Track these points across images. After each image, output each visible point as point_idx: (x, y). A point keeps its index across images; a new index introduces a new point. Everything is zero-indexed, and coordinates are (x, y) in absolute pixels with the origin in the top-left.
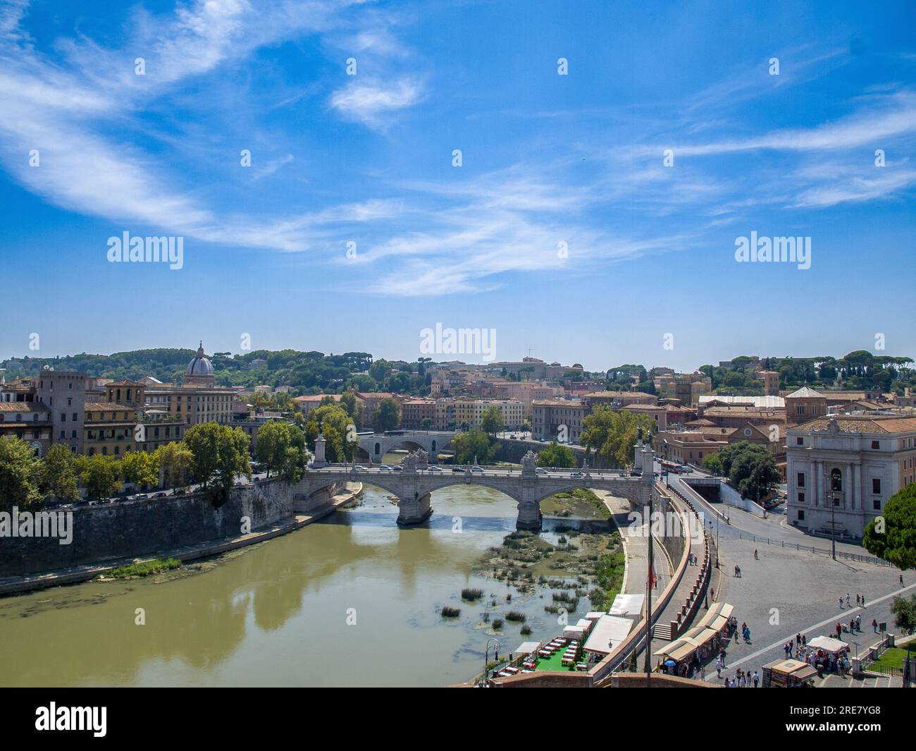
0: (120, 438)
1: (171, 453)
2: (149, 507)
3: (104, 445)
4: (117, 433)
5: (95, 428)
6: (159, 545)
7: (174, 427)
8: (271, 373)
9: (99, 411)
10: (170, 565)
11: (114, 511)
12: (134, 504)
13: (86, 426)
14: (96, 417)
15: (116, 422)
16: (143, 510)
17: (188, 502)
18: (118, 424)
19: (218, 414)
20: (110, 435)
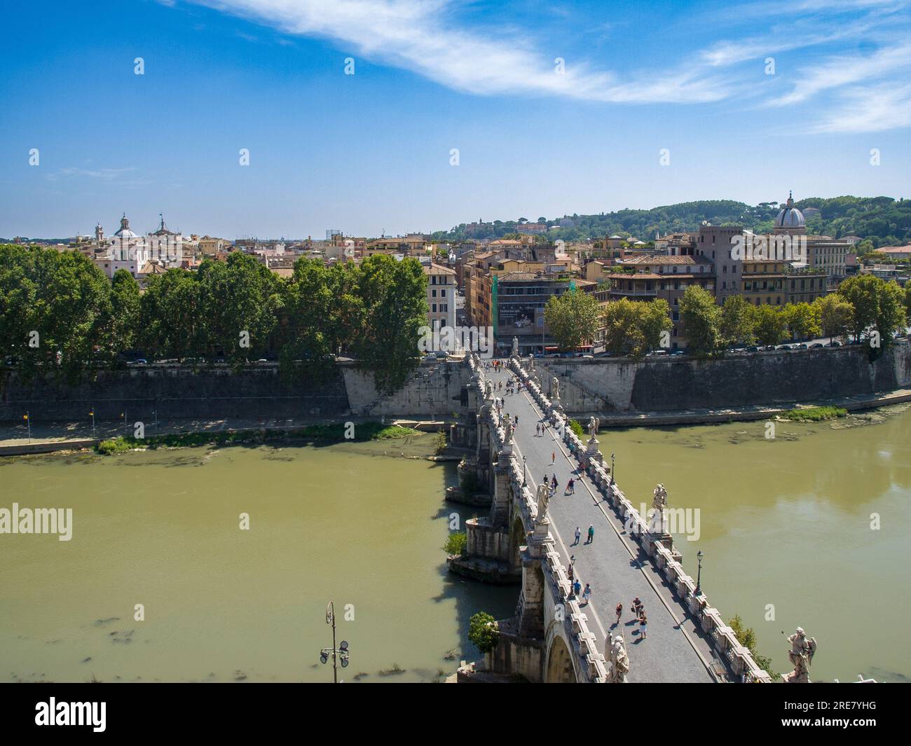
0: (772, 289)
1: (829, 303)
2: (812, 357)
3: (758, 296)
4: (770, 284)
5: (750, 280)
6: (819, 393)
7: (818, 280)
8: (827, 223)
9: (754, 264)
10: (838, 413)
11: (782, 358)
12: (799, 353)
13: (743, 277)
14: (751, 269)
15: (768, 274)
16: (806, 359)
17: (846, 354)
18: (770, 276)
19: (837, 266)
20: (762, 287)
